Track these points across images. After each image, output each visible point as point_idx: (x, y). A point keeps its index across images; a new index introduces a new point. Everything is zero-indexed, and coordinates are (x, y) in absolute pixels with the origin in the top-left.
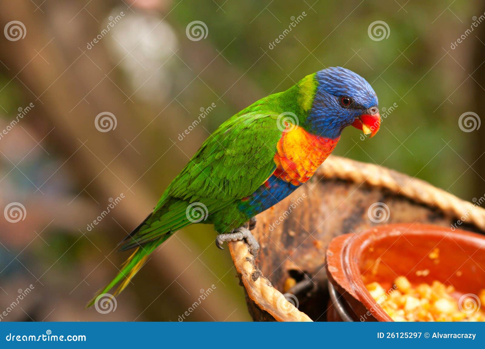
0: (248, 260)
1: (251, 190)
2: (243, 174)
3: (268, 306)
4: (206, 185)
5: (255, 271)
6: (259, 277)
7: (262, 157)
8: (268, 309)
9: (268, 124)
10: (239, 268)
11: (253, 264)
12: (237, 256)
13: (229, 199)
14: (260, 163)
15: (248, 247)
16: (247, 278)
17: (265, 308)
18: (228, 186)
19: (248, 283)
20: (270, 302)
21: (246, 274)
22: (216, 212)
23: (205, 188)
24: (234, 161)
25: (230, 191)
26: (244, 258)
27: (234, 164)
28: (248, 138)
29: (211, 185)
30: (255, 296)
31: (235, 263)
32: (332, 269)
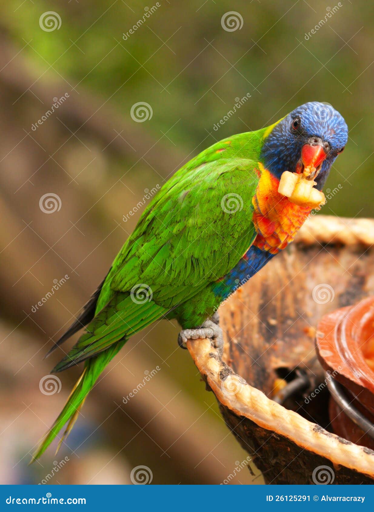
0: (212, 356)
1: (228, 267)
2: (216, 247)
3: (246, 410)
4: (168, 268)
5: (222, 369)
6: (228, 375)
7: (239, 221)
8: (246, 413)
9: (239, 178)
10: (203, 368)
11: (219, 360)
12: (197, 354)
13: (201, 282)
14: (238, 230)
15: (211, 341)
16: (214, 378)
17: (241, 413)
18: (198, 266)
19: (216, 385)
20: (247, 403)
21: (212, 374)
22: (185, 302)
23: (166, 272)
24: (202, 232)
25: (201, 273)
26: (206, 355)
27: (202, 236)
28: (215, 200)
29: (173, 268)
30: (227, 399)
31: (196, 362)
32: (325, 353)
